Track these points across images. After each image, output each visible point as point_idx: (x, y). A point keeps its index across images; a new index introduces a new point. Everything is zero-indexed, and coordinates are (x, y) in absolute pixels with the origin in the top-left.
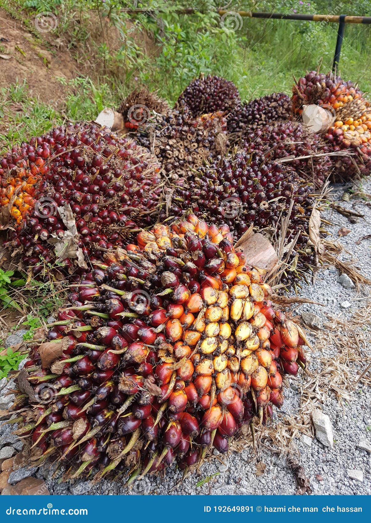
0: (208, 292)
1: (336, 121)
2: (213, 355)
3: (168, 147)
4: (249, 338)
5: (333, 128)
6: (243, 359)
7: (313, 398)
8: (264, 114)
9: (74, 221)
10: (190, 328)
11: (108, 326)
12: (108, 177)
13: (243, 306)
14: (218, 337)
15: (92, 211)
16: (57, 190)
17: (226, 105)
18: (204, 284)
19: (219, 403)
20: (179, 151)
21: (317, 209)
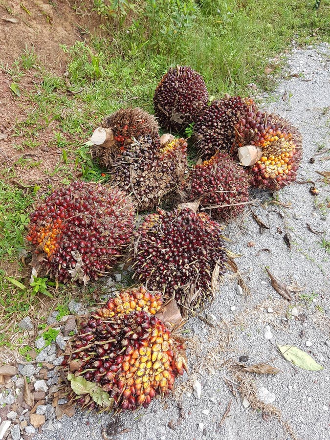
0: (142, 349)
1: (263, 155)
2: (142, 376)
3: (142, 179)
4: (159, 368)
5: (259, 162)
6: (155, 376)
7: (197, 372)
8: (221, 122)
9: (81, 258)
10: (133, 365)
11: (98, 360)
12: (100, 231)
13: (158, 355)
14: (145, 369)
15: (91, 251)
16: (70, 240)
17: (194, 106)
18: (141, 346)
19: (144, 393)
20: (149, 180)
21: (219, 265)
